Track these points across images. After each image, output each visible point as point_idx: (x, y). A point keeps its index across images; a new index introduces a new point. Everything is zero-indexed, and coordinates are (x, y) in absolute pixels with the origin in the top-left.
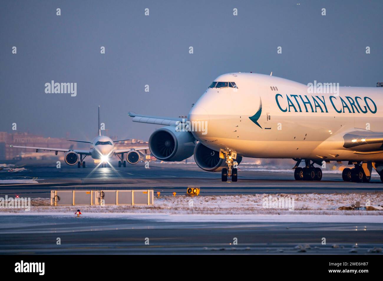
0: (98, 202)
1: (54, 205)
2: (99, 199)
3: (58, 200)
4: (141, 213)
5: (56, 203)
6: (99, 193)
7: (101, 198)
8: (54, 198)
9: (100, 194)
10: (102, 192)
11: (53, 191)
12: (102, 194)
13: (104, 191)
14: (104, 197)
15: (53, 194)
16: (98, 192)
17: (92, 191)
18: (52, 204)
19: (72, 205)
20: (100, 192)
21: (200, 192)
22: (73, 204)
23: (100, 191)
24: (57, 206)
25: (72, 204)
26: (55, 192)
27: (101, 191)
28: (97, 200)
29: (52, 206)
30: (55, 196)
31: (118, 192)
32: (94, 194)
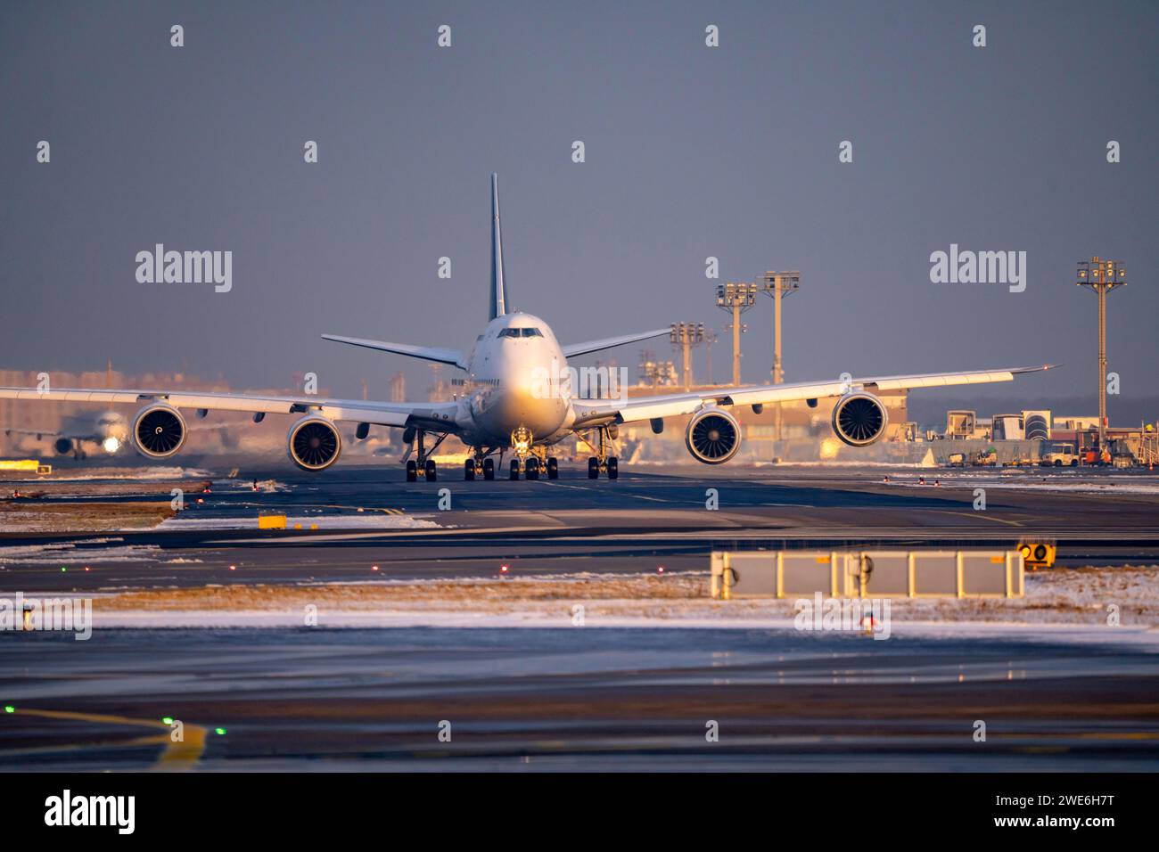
0: (855, 587)
1: (720, 596)
2: (858, 578)
3: (733, 581)
4: (1046, 621)
5: (726, 589)
6: (857, 562)
7: (863, 575)
8: (722, 576)
9: (860, 564)
10: (866, 557)
11: (719, 554)
12: (864, 562)
13: (871, 554)
14: (872, 574)
15: (720, 562)
16: (855, 558)
17: (835, 556)
18: (714, 591)
19: (773, 595)
20: (860, 558)
21: (1057, 557)
22: (780, 594)
23: (857, 555)
24: (731, 598)
25: (776, 594)
26: (722, 558)
27: (863, 555)
28: (849, 582)
29: (716, 599)
30: (724, 569)
31: (916, 560)
32: (840, 562)
